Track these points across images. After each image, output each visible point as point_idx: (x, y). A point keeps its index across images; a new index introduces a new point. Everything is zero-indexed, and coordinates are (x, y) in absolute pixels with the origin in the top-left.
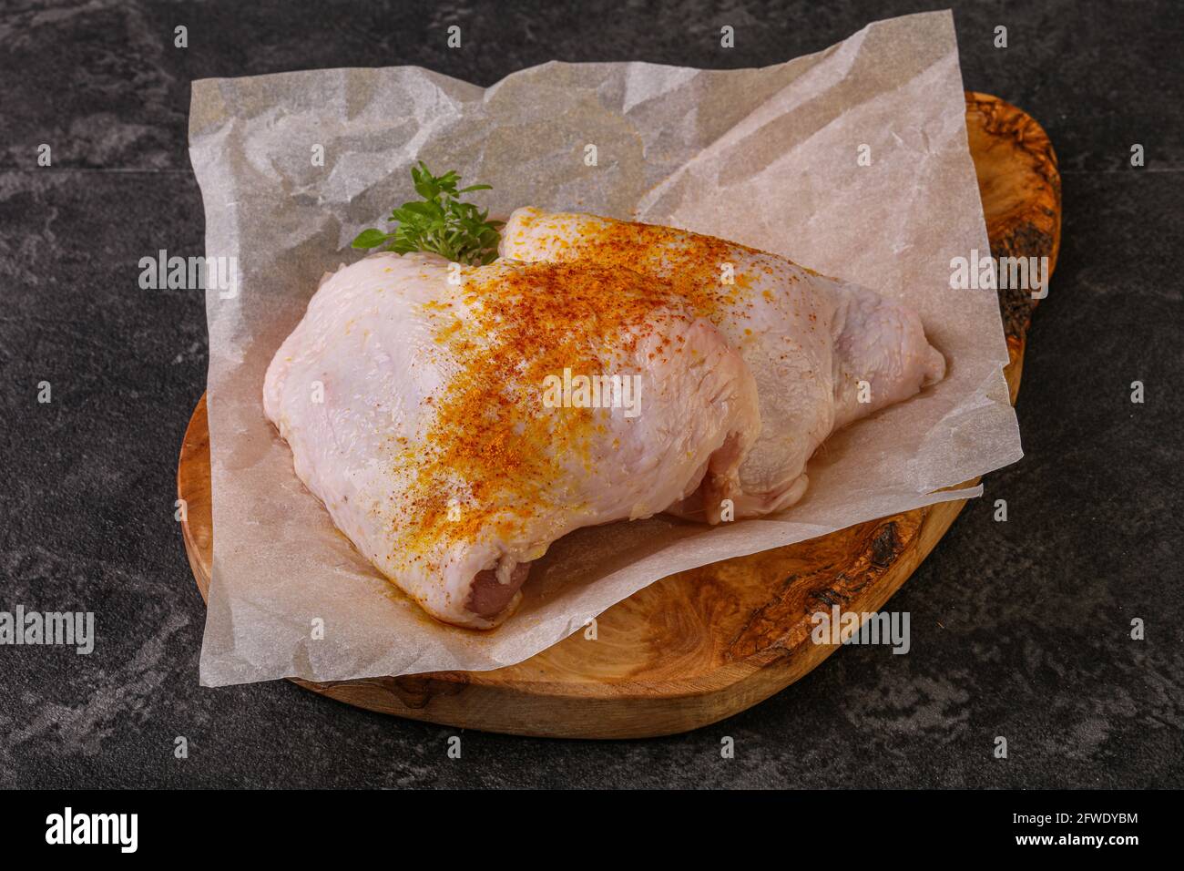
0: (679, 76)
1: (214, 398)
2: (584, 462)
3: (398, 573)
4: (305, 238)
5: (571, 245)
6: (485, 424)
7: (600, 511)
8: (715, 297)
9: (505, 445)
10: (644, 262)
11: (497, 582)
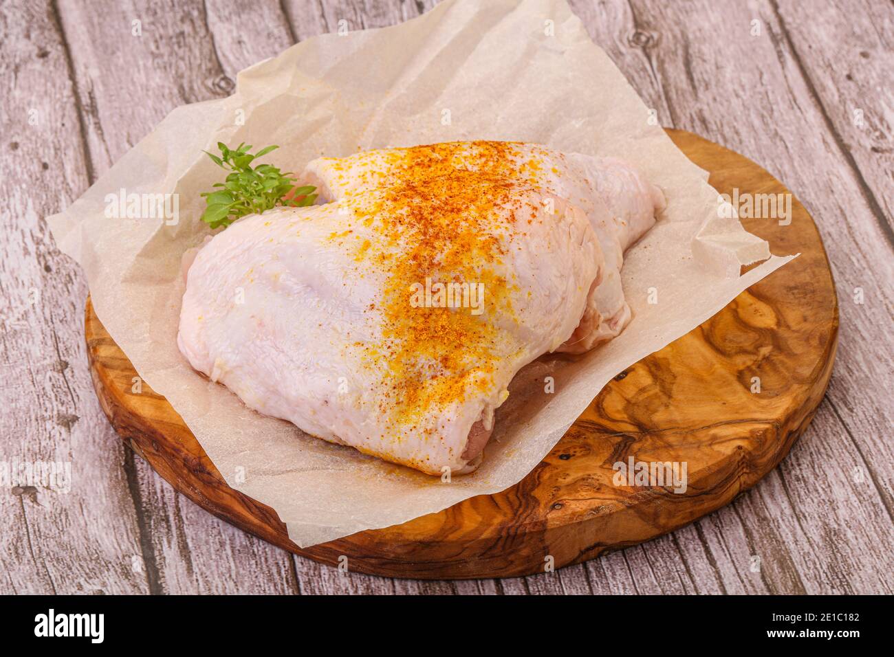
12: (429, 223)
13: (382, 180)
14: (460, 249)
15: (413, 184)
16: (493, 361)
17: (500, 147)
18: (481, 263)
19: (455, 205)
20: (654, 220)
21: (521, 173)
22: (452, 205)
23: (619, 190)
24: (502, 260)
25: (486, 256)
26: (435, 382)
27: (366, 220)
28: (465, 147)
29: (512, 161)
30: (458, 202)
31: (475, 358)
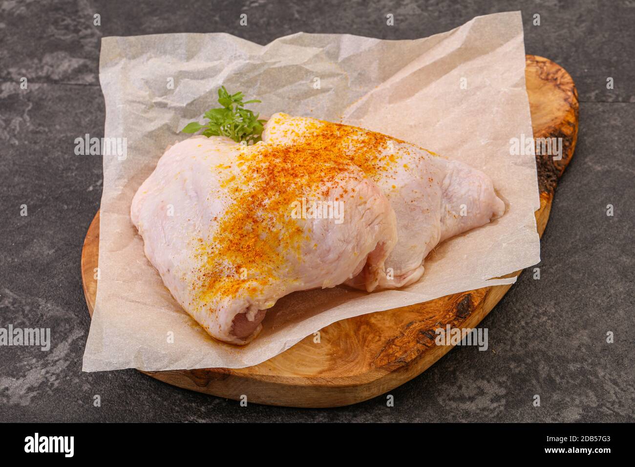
0: (369, 43)
1: (104, 212)
2: (297, 256)
3: (194, 313)
4: (159, 126)
5: (301, 135)
6: (245, 233)
7: (305, 283)
8: (377, 167)
9: (255, 245)
10: (339, 146)
11: (247, 320)
14: (282, 200)
16: (271, 279)
17: (379, 140)
19: (297, 172)
20: (488, 221)
26: (227, 280)
27: (242, 163)
28: (360, 133)
29: (380, 151)
31: (258, 272)
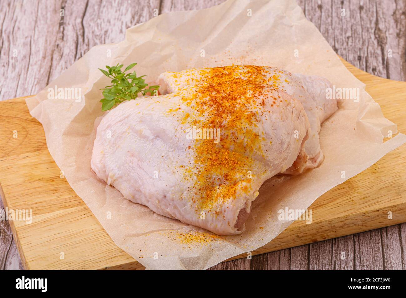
12: (220, 105)
13: (197, 83)
14: (236, 118)
15: (213, 85)
17: (258, 68)
18: (246, 126)
19: (234, 96)
20: (337, 108)
21: (269, 81)
22: (232, 96)
23: (319, 92)
24: (257, 125)
25: (249, 123)
26: (221, 187)
27: (188, 103)
28: (240, 68)
30: (235, 94)
31: (241, 175)
